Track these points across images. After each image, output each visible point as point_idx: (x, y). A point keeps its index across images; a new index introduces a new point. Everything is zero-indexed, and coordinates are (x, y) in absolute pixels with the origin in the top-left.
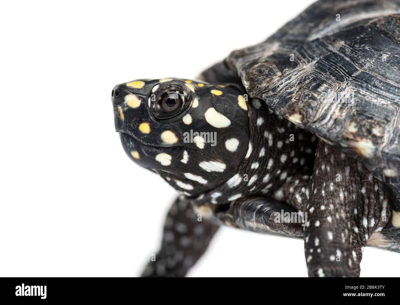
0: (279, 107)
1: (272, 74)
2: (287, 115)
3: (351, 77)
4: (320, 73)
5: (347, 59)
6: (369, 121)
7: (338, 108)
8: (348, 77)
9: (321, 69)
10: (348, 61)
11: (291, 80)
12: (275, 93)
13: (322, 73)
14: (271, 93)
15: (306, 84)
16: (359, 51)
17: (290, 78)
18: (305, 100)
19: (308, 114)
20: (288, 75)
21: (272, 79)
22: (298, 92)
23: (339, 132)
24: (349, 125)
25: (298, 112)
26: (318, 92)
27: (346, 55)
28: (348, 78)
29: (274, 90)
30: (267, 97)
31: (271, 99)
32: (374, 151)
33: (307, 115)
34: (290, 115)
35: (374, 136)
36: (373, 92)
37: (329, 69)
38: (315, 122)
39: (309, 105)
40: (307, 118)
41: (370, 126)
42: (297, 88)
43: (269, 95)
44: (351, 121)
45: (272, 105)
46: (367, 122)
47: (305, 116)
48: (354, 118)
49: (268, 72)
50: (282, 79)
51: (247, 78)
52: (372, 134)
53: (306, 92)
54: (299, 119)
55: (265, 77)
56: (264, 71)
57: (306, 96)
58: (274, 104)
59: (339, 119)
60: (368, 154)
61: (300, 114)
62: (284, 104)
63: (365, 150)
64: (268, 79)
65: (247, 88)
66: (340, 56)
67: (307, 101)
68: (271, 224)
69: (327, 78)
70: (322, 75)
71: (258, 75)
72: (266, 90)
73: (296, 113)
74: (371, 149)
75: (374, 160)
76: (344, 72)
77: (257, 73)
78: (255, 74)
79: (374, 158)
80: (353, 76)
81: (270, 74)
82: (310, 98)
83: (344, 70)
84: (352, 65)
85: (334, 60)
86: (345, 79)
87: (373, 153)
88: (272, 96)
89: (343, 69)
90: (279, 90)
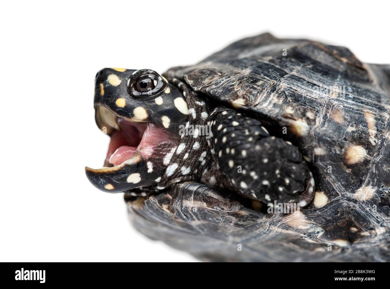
0: (223, 95)
1: (213, 73)
2: (231, 100)
3: (283, 78)
4: (255, 75)
5: (278, 66)
6: (303, 107)
7: (276, 97)
8: (280, 77)
9: (255, 73)
10: (278, 68)
11: (230, 78)
12: (218, 86)
13: (257, 75)
14: (214, 86)
15: (245, 80)
16: (287, 62)
17: (229, 77)
18: (247, 89)
19: (251, 99)
20: (227, 75)
21: (214, 77)
22: (239, 84)
23: (278, 113)
24: (287, 108)
25: (241, 97)
26: (257, 85)
27: (276, 64)
28: (280, 79)
29: (217, 84)
30: (211, 89)
31: (215, 90)
32: (308, 129)
33: (249, 99)
34: (234, 100)
35: (308, 119)
36: (303, 89)
37: (262, 73)
38: (257, 105)
39: (251, 93)
40: (249, 101)
41: (304, 111)
42: (238, 82)
43: (213, 88)
44: (288, 106)
45: (216, 94)
46: (302, 107)
47: (248, 99)
48: (290, 104)
49: (210, 72)
50: (223, 77)
51: (190, 78)
52: (306, 117)
53: (247, 84)
54: (243, 102)
55: (207, 75)
56: (206, 72)
57: (247, 86)
58: (219, 93)
59: (278, 104)
60: (303, 132)
61: (244, 98)
62: (227, 93)
63: (300, 128)
64: (210, 77)
65: (191, 84)
66: (270, 65)
67: (249, 90)
68: (209, 201)
69: (262, 78)
70: (258, 76)
71: (200, 76)
72: (209, 84)
73: (240, 98)
74: (307, 128)
75: (307, 138)
76: (276, 74)
77: (199, 74)
78: (198, 75)
79: (307, 136)
80: (284, 77)
81: (211, 74)
82: (250, 88)
83: (277, 74)
84: (283, 71)
85: (265, 67)
86: (278, 79)
87: (307, 131)
88: (215, 88)
89: (274, 72)
90: (221, 84)
